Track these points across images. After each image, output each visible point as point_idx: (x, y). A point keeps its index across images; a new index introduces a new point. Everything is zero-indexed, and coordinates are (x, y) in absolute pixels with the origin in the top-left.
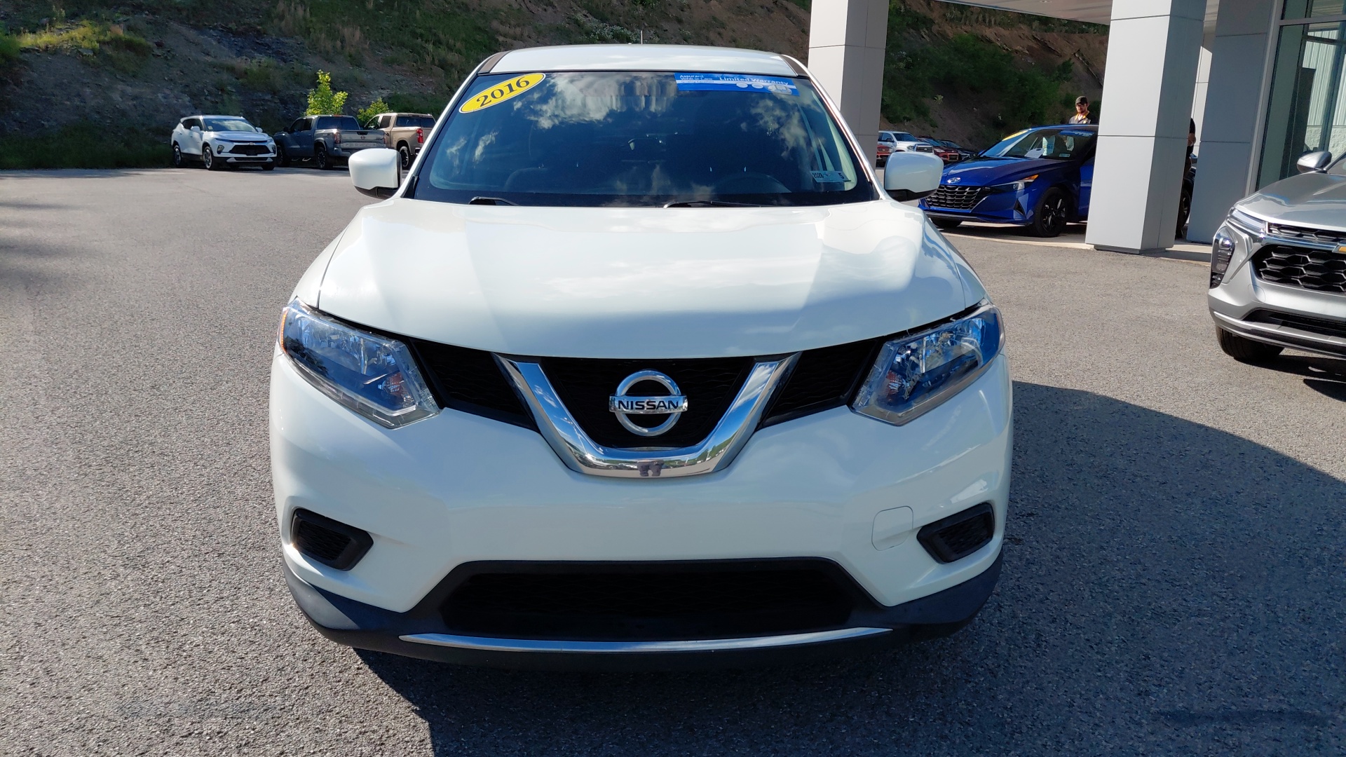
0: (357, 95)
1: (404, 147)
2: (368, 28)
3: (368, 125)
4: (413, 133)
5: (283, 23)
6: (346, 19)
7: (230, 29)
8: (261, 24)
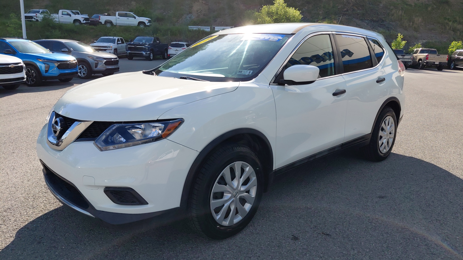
0: (413, 42)
1: (421, 61)
2: (426, 17)
3: (410, 53)
4: (425, 56)
5: (393, 17)
6: (417, 14)
7: (373, 20)
8: (384, 18)
